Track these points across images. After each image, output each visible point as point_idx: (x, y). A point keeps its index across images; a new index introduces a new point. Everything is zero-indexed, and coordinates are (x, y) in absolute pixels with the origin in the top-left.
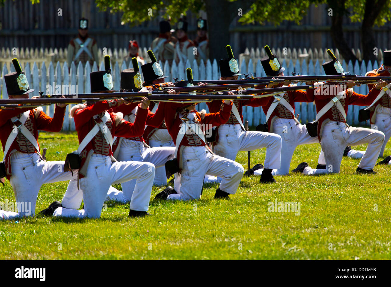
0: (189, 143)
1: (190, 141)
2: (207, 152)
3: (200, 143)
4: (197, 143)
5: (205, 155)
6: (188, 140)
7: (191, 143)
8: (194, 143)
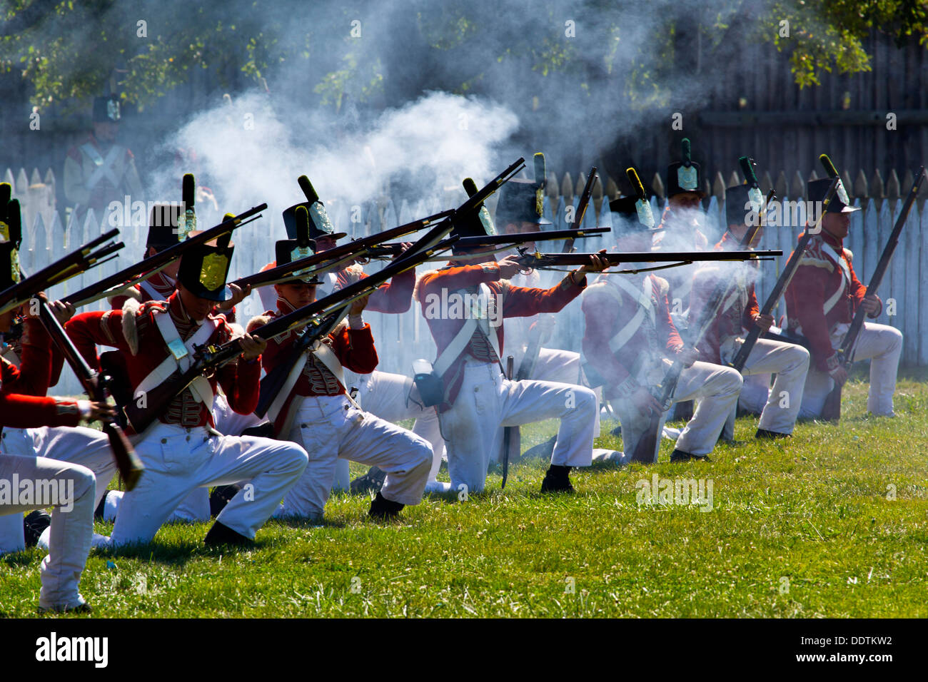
0: (314, 389)
1: (316, 385)
2: (347, 407)
3: (335, 388)
4: (331, 389)
5: (342, 413)
6: (311, 381)
7: (317, 389)
8: (325, 389)
